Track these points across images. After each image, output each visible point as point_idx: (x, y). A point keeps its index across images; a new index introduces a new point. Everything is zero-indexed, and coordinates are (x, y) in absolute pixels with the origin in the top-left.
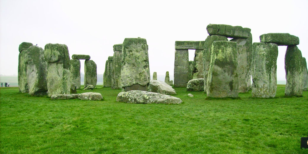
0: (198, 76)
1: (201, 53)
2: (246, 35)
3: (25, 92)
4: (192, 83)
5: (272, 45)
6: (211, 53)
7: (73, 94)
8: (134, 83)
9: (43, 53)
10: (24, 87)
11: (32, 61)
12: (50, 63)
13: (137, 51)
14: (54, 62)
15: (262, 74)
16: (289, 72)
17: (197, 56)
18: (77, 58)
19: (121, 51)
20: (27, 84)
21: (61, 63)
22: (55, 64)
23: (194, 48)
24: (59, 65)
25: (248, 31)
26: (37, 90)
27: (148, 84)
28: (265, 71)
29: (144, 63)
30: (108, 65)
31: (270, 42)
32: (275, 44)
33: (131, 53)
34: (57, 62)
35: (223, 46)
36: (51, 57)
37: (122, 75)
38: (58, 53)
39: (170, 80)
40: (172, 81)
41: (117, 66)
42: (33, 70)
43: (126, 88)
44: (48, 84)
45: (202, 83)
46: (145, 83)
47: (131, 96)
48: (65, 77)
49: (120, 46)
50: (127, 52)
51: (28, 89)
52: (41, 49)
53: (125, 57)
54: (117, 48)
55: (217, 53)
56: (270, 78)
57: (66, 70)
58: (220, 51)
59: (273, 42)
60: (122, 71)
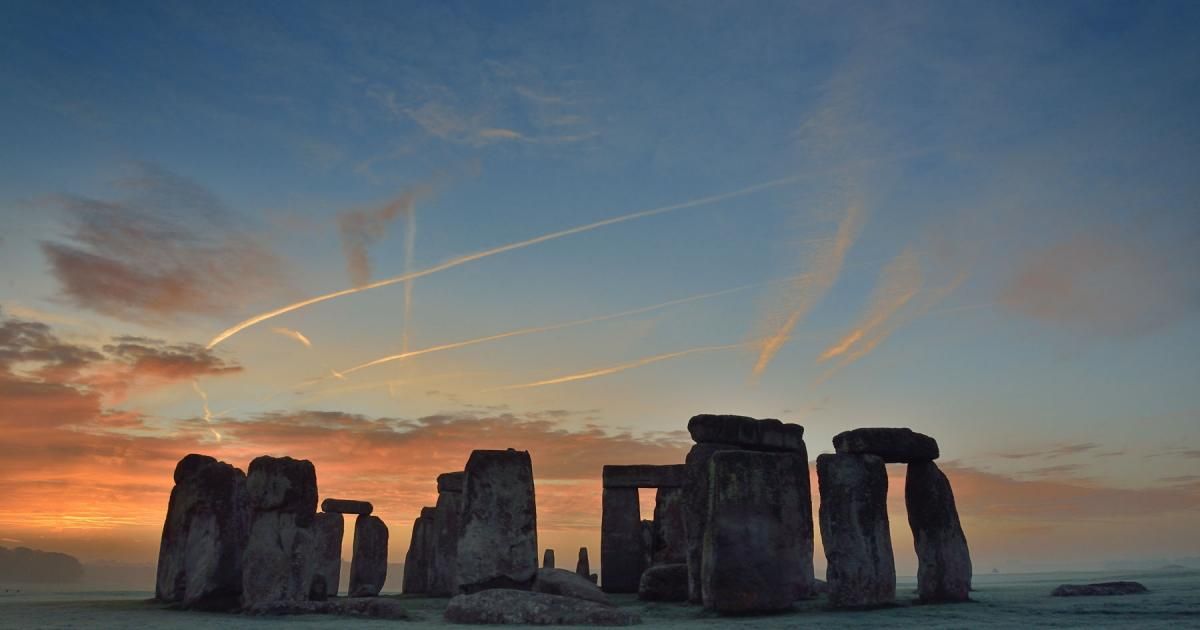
0: (668, 560)
1: (673, 497)
2: (791, 443)
3: (173, 596)
4: (653, 574)
5: (870, 459)
6: (708, 483)
7: (317, 603)
8: (494, 574)
9: (243, 484)
10: (173, 582)
11: (208, 505)
12: (259, 511)
13: (504, 485)
14: (272, 509)
15: (853, 538)
16: (922, 533)
17: (662, 505)
18: (337, 508)
19: (461, 491)
20: (182, 574)
21: (291, 512)
22: (274, 514)
23: (653, 484)
24: (285, 517)
25: (796, 431)
26: (210, 589)
27: (534, 578)
28: (859, 531)
29: (523, 517)
30: (420, 533)
31: (863, 452)
32: (878, 458)
33: (487, 490)
34: (280, 509)
35: (739, 465)
36: (266, 493)
37: (460, 550)
38: (285, 483)
39: (591, 573)
40: (595, 576)
41: (445, 532)
42: (207, 532)
43: (467, 589)
44: (247, 573)
45: (680, 577)
46: (526, 575)
47: (486, 605)
48: (297, 551)
49: (456, 476)
50: (477, 488)
51: (184, 589)
52: (239, 471)
53: (470, 500)
54: (446, 482)
55: (724, 483)
56: (874, 550)
57: (303, 531)
58: (734, 477)
59: (870, 452)
60: (460, 543)
